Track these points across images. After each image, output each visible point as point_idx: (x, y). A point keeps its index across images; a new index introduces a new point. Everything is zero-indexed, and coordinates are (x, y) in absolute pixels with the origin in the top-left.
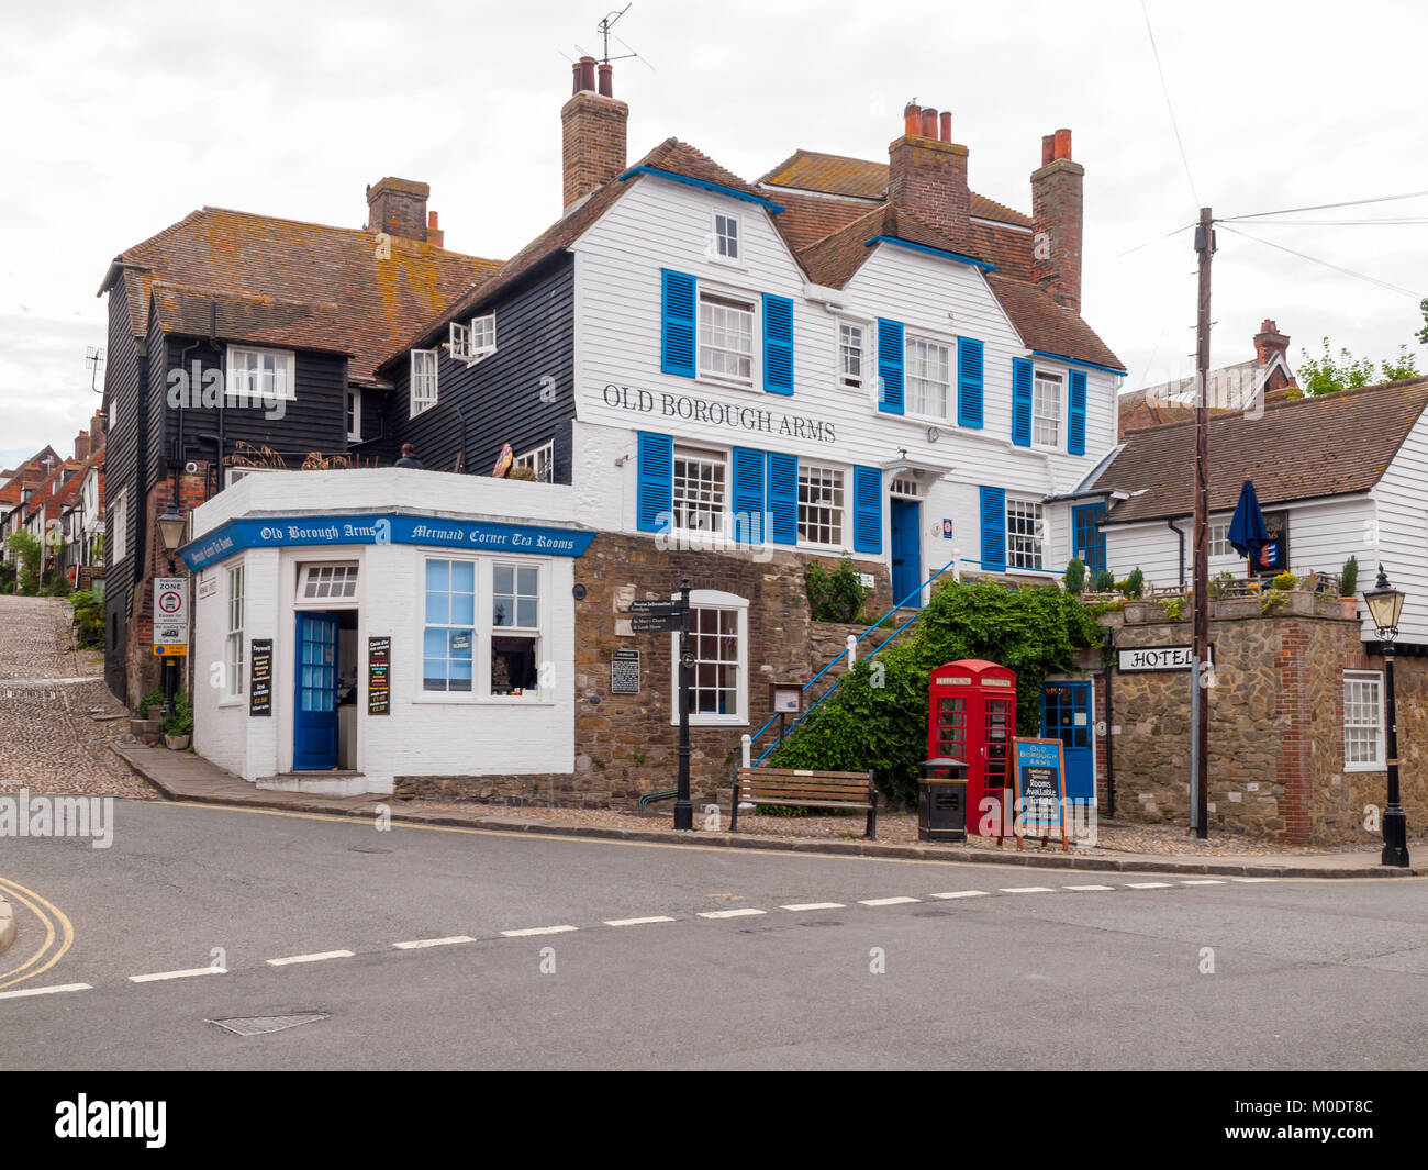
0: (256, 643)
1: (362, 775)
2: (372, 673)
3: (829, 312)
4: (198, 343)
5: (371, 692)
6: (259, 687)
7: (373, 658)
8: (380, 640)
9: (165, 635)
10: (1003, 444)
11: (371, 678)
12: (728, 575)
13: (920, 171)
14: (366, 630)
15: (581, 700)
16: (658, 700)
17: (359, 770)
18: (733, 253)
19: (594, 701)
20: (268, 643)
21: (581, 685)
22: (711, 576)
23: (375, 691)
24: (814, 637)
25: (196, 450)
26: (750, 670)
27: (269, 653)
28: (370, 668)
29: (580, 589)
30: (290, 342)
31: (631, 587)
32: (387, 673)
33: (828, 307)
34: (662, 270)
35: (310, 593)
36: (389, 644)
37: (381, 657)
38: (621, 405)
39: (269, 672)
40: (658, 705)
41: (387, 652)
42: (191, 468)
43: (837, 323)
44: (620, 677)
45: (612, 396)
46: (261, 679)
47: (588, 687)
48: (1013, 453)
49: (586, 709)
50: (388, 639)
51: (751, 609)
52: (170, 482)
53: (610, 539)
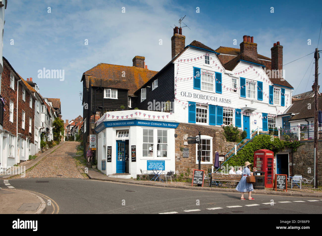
0: (108, 147)
1: (130, 174)
2: (132, 153)
3: (229, 76)
4: (98, 88)
5: (132, 157)
6: (109, 156)
7: (132, 150)
8: (134, 146)
9: (92, 146)
10: (267, 104)
11: (132, 154)
12: (208, 132)
13: (247, 49)
14: (131, 144)
15: (176, 159)
16: (193, 159)
17: (129, 173)
18: (209, 63)
19: (179, 159)
20: (111, 147)
21: (176, 156)
22: (205, 132)
23: (133, 157)
24: (227, 145)
25: (98, 110)
26: (213, 152)
27: (111, 149)
28: (132, 152)
29: (176, 135)
30: (117, 87)
31: (187, 135)
32: (135, 153)
33: (229, 75)
34: (193, 67)
35: (119, 137)
36: (135, 147)
37: (134, 149)
38: (185, 96)
39: (111, 153)
40: (193, 160)
41: (135, 148)
42: (97, 113)
43: (231, 78)
44: (185, 154)
45: (183, 94)
46: (109, 154)
47: (178, 156)
48: (269, 106)
49: (178, 160)
50: (135, 146)
51: (213, 139)
52: (93, 116)
53: (182, 124)
